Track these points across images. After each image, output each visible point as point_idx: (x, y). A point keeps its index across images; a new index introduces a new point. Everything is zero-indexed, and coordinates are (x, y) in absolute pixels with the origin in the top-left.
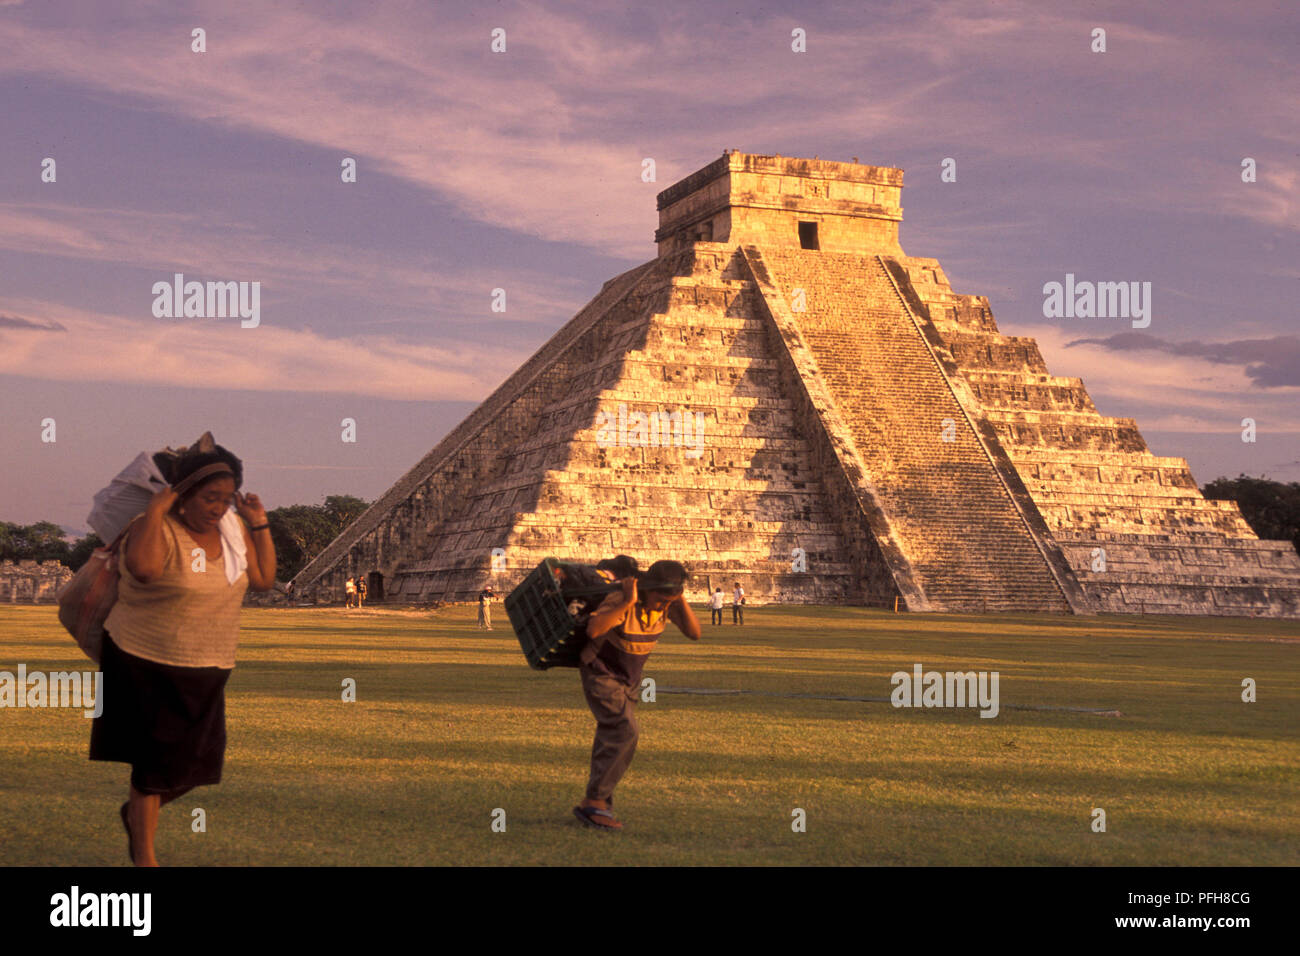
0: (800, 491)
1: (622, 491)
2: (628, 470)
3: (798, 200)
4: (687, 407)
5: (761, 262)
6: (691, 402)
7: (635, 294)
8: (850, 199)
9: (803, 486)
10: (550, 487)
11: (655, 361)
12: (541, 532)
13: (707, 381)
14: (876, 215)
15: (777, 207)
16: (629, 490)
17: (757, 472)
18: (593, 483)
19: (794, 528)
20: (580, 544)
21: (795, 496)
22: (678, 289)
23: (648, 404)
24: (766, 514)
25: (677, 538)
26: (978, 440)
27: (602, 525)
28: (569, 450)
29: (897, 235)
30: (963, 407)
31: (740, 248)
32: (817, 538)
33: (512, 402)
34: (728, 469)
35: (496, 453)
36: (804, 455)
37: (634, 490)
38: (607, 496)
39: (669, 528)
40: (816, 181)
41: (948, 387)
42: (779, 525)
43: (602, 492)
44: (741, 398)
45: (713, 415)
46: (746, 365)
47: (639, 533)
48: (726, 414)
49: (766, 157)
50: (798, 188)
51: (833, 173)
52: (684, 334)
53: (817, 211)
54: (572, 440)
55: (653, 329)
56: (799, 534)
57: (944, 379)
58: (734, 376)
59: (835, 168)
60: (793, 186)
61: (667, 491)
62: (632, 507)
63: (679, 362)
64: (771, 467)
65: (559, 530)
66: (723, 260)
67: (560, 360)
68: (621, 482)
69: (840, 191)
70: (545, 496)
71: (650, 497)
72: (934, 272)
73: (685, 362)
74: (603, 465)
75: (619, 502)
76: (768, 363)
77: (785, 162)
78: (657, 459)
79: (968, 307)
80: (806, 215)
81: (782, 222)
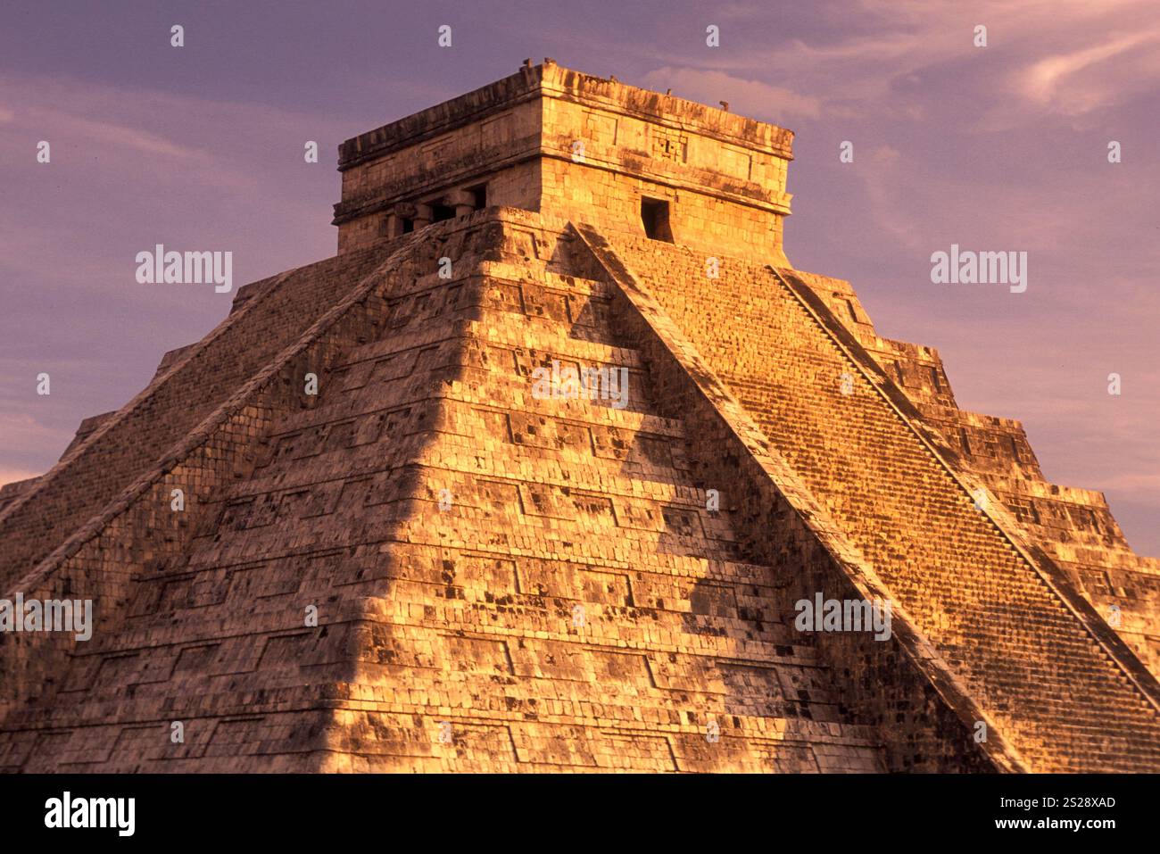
0: (786, 659)
1: (501, 647)
2: (493, 606)
3: (643, 159)
4: (566, 491)
5: (611, 253)
6: (571, 483)
7: (379, 293)
8: (717, 169)
9: (791, 653)
10: (376, 630)
11: (492, 403)
12: (386, 724)
13: (578, 450)
14: (754, 201)
15: (612, 167)
16: (513, 645)
17: (701, 620)
18: (452, 627)
19: (805, 731)
20: (460, 753)
21: (781, 670)
22: (495, 283)
23: (502, 482)
24: (741, 703)
25: (622, 744)
26: (1044, 583)
27: (494, 713)
28: (387, 559)
29: (781, 237)
30: (998, 524)
31: (570, 226)
32: (843, 751)
33: (165, 473)
34: (655, 612)
35: (130, 569)
36: (770, 593)
37: (521, 646)
38: (477, 655)
39: (608, 723)
40: (669, 131)
41: (960, 488)
42: (782, 723)
43: (467, 646)
44: (648, 483)
45: (608, 511)
46: (636, 426)
47: (558, 732)
48: (628, 510)
49: (597, 79)
50: (642, 138)
51: (694, 122)
52: (521, 361)
53: (671, 182)
54: (393, 540)
55: (470, 348)
56: (815, 744)
57: (949, 475)
58: (619, 444)
59: (698, 114)
60: (635, 134)
61: (577, 649)
62: (522, 678)
63: (531, 410)
64: (722, 613)
65: (419, 723)
66: (545, 244)
67: (250, 401)
68: (498, 628)
69: (703, 153)
70: (370, 649)
71: (552, 661)
72: (848, 302)
73: (539, 411)
74: (451, 594)
75: (497, 667)
76: (668, 425)
77: (625, 92)
78: (540, 586)
79: (915, 363)
80: (652, 187)
81: (617, 194)
